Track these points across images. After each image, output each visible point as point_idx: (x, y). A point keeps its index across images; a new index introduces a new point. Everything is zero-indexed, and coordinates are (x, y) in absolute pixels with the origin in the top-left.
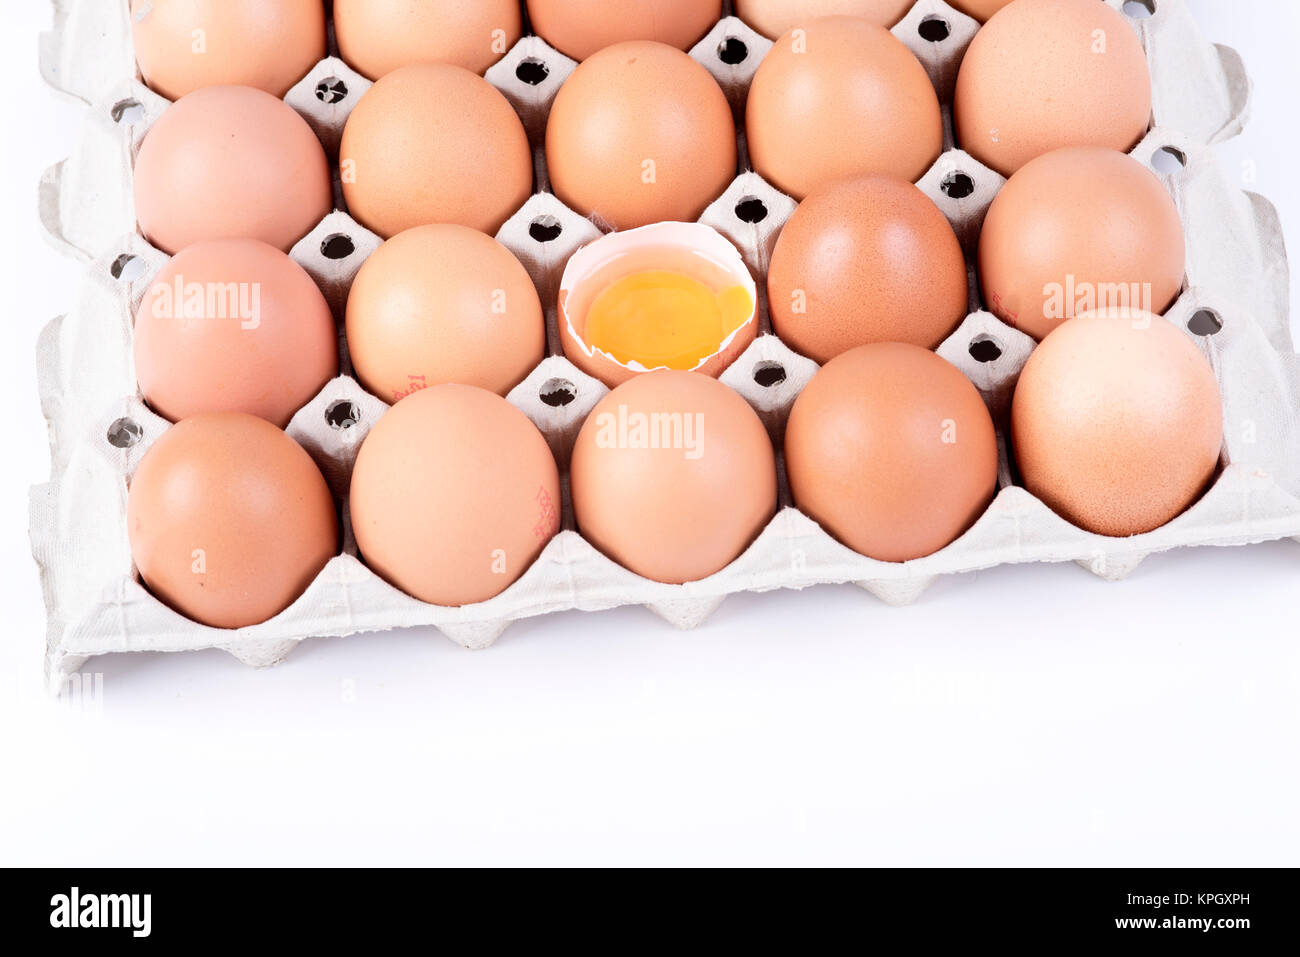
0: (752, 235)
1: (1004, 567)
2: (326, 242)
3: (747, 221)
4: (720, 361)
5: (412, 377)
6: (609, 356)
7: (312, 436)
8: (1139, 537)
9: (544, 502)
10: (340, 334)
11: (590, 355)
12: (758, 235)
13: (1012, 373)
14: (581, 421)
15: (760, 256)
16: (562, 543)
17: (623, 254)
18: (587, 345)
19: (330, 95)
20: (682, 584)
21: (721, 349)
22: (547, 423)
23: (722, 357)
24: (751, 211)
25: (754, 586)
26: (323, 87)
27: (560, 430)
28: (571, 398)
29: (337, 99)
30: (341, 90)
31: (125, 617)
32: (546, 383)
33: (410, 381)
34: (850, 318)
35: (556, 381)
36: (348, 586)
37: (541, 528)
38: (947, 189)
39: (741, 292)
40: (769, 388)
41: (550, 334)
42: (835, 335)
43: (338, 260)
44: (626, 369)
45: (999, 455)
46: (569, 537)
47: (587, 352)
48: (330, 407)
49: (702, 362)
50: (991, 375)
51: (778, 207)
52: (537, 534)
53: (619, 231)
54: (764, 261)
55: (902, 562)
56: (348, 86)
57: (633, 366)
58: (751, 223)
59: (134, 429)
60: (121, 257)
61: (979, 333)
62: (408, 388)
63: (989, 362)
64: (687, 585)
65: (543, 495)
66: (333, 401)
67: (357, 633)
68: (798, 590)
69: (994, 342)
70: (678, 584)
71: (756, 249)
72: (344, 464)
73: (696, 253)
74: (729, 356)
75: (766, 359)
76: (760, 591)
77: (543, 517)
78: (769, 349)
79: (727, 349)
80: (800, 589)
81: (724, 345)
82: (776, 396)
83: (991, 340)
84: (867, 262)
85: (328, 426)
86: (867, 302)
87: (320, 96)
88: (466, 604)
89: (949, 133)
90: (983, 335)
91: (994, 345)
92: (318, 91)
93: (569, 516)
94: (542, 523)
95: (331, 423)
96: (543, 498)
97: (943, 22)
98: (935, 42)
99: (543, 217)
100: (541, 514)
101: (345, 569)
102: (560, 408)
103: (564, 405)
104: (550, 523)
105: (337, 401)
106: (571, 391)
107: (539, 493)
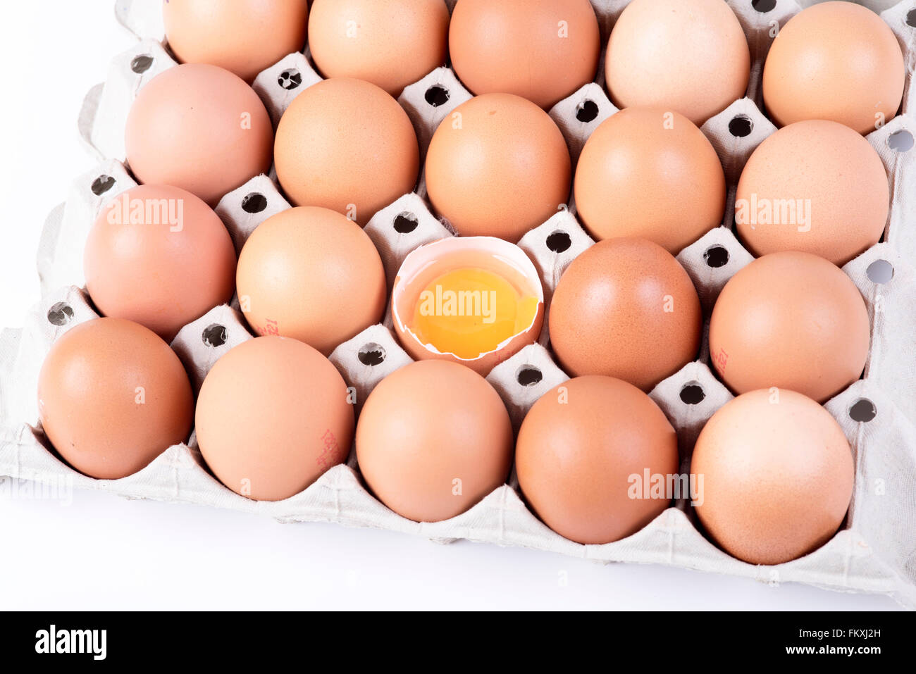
0: (550, 261)
1: (657, 566)
2: (249, 197)
3: (552, 250)
4: (497, 356)
5: (269, 321)
6: (414, 336)
7: (188, 347)
8: (764, 567)
9: (329, 441)
11: (403, 331)
12: (556, 263)
13: (704, 417)
15: (554, 279)
16: (337, 473)
18: (403, 323)
19: (287, 82)
20: (419, 522)
21: (497, 349)
22: (356, 376)
23: (498, 354)
24: (559, 242)
25: (470, 537)
26: (285, 75)
28: (381, 360)
29: (292, 87)
30: (297, 79)
31: (19, 454)
32: (366, 345)
33: (268, 323)
35: (374, 345)
36: (177, 469)
37: (323, 459)
38: (708, 257)
40: (524, 387)
42: (583, 358)
43: (252, 214)
44: (425, 348)
46: (343, 471)
47: (402, 329)
48: (209, 327)
49: (482, 355)
50: (689, 416)
51: (580, 242)
52: (319, 463)
53: (459, 236)
55: (584, 544)
56: (303, 77)
57: (431, 348)
58: (555, 252)
59: (69, 310)
60: (102, 176)
61: (692, 380)
62: (267, 329)
63: (691, 404)
66: (212, 323)
69: (703, 389)
70: (416, 521)
71: (552, 273)
74: (505, 353)
75: (530, 363)
76: (473, 541)
77: (325, 451)
78: (536, 356)
79: (503, 349)
81: (500, 347)
82: (527, 394)
83: (700, 386)
85: (203, 342)
87: (281, 82)
88: (262, 500)
90: (694, 382)
91: (702, 391)
92: (280, 78)
93: (347, 453)
94: (324, 457)
95: (206, 340)
96: (328, 439)
97: (749, 123)
98: (738, 137)
99: (407, 213)
100: (325, 449)
101: (179, 456)
102: (369, 367)
103: (372, 365)
104: (332, 456)
105: (214, 324)
106: (382, 356)
107: (325, 435)
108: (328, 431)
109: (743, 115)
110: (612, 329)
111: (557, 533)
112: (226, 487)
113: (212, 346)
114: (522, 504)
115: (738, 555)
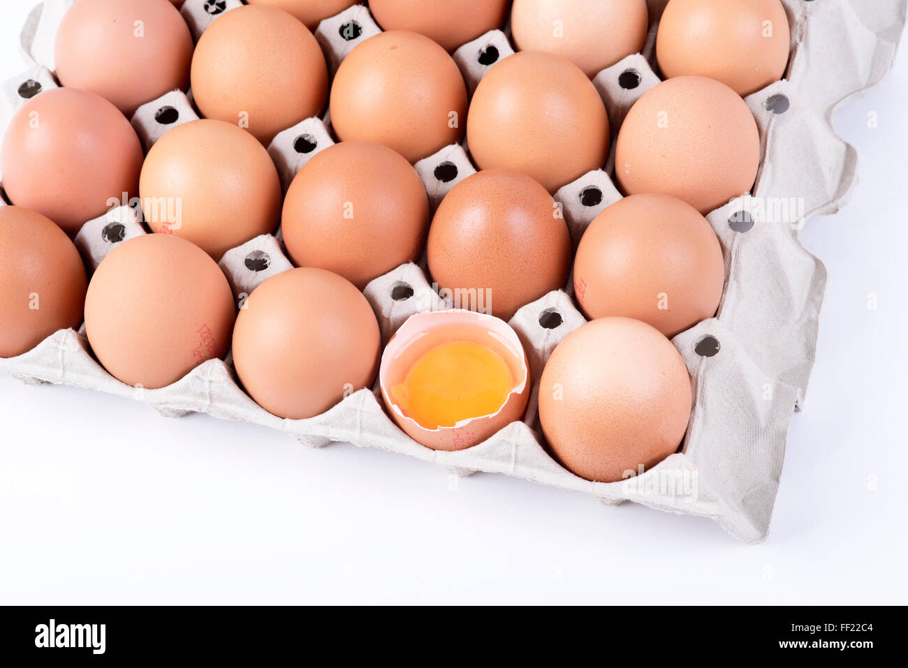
1: (500, 475)
2: (163, 110)
7: (87, 241)
8: (598, 484)
9: (205, 335)
16: (210, 367)
19: (213, 8)
20: (283, 418)
22: (240, 280)
26: (212, 2)
29: (216, 12)
30: (221, 6)
36: (63, 351)
37: (199, 352)
38: (583, 197)
40: (397, 302)
43: (163, 125)
46: (216, 367)
48: (109, 225)
52: (194, 355)
56: (227, 4)
58: (441, 182)
60: (29, 81)
61: (552, 307)
63: (548, 329)
64: (288, 421)
65: (205, 329)
67: (64, 384)
68: (359, 448)
75: (405, 281)
77: (201, 345)
78: (409, 274)
82: (398, 309)
83: (559, 313)
85: (102, 238)
90: (555, 309)
91: (559, 316)
93: (223, 349)
94: (200, 349)
95: (105, 237)
96: (205, 333)
97: (637, 77)
98: (626, 89)
99: (308, 135)
100: (201, 342)
101: (65, 339)
102: (254, 272)
103: (257, 271)
104: (208, 350)
106: (267, 263)
107: (202, 328)
108: (205, 325)
109: (633, 69)
110: (480, 252)
111: (410, 437)
112: (108, 372)
113: (109, 242)
114: (379, 407)
115: (576, 471)
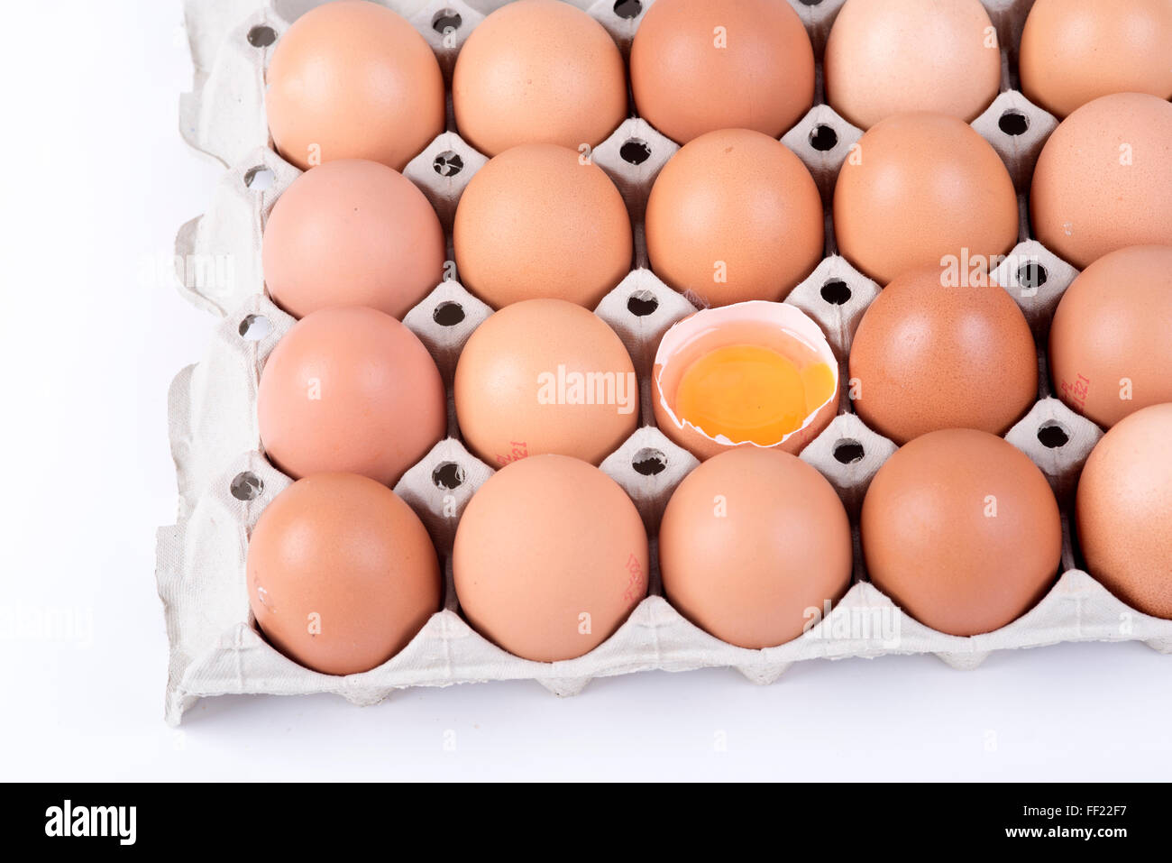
0: (836, 316)
1: (1064, 645)
2: (441, 309)
3: (831, 302)
4: (803, 437)
5: (514, 444)
6: (699, 430)
7: (420, 495)
9: (634, 569)
10: (449, 396)
11: (681, 427)
12: (841, 316)
13: (1078, 459)
14: (672, 490)
15: (843, 336)
16: (649, 608)
17: (715, 329)
18: (678, 418)
19: (446, 168)
20: (760, 649)
21: (804, 426)
22: (639, 491)
23: (804, 434)
24: (835, 292)
25: (829, 654)
26: (440, 160)
27: (651, 499)
28: (662, 468)
29: (453, 172)
30: (457, 163)
31: (242, 663)
32: (639, 452)
33: (513, 447)
34: (926, 402)
35: (648, 451)
36: (449, 641)
37: (630, 593)
39: (824, 369)
40: (847, 465)
41: (644, 403)
42: (912, 417)
43: (450, 327)
44: (714, 442)
45: (1063, 537)
46: (656, 603)
47: (678, 424)
48: (437, 468)
49: (786, 438)
50: (1058, 461)
51: (862, 290)
52: (626, 598)
53: (711, 308)
54: (847, 341)
55: (969, 636)
56: (464, 160)
57: (721, 440)
58: (835, 305)
59: (255, 482)
60: (249, 317)
61: (1048, 419)
62: (512, 455)
63: (1056, 447)
64: (766, 651)
65: (633, 562)
66: (440, 462)
67: (456, 684)
68: (869, 660)
69: (1062, 428)
70: (757, 649)
71: (839, 330)
72: (449, 523)
73: (784, 330)
74: (810, 433)
75: (846, 437)
76: (833, 659)
77: (632, 583)
78: (848, 427)
79: (809, 426)
80: (872, 658)
81: (806, 423)
82: (854, 473)
83: (1059, 426)
84: (944, 350)
85: (434, 486)
86: (943, 388)
87: (437, 169)
88: (558, 660)
89: (1024, 221)
90: (1051, 421)
91: (1062, 431)
92: (436, 164)
93: (656, 582)
94: (631, 590)
95: (437, 484)
96: (633, 565)
97: (1023, 117)
99: (640, 293)
100: (630, 580)
101: (447, 625)
102: (651, 477)
103: (655, 474)
104: (638, 588)
105: (444, 462)
106: (662, 462)
107: (630, 560)
108: (632, 556)
113: (447, 489)
